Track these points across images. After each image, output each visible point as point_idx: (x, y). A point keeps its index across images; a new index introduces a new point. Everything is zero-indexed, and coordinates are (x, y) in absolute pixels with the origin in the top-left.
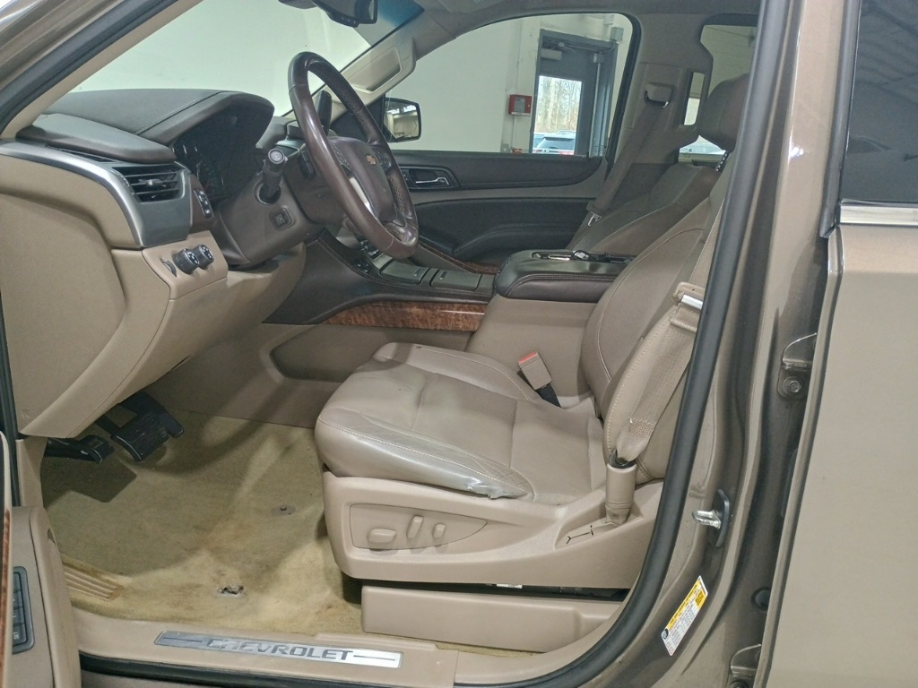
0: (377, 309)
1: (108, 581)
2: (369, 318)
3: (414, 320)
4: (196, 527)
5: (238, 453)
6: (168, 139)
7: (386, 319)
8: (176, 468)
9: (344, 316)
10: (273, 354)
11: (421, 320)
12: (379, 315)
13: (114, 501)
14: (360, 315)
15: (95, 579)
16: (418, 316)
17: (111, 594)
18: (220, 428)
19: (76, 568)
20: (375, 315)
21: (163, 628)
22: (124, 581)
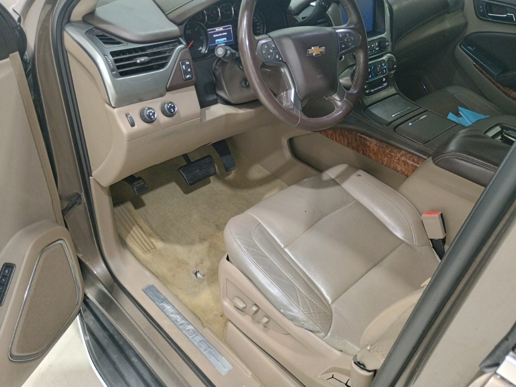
0: (350, 136)
1: (152, 243)
2: (344, 140)
3: (370, 152)
4: (216, 225)
5: (259, 190)
6: (179, 21)
7: (353, 145)
8: (232, 185)
9: (330, 133)
10: (291, 141)
11: (374, 154)
12: (350, 141)
13: (191, 194)
14: (339, 136)
15: (147, 239)
16: (373, 151)
17: (148, 250)
18: (257, 172)
19: (142, 230)
20: (348, 139)
21: (153, 281)
22: (159, 245)
